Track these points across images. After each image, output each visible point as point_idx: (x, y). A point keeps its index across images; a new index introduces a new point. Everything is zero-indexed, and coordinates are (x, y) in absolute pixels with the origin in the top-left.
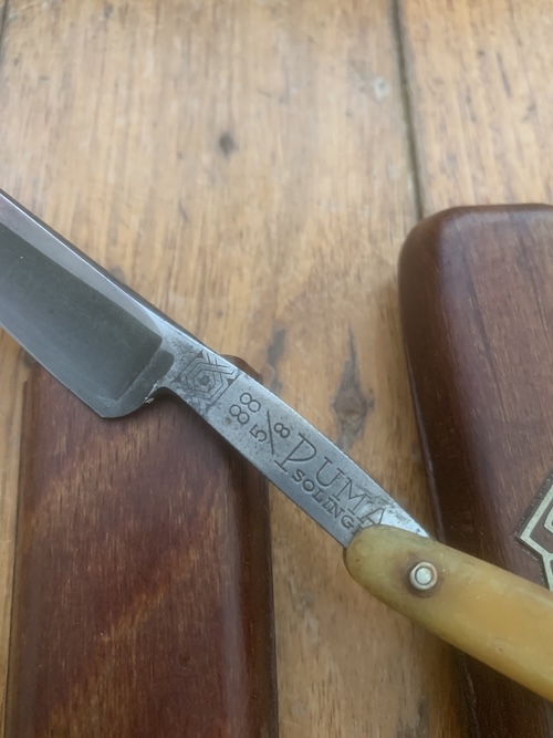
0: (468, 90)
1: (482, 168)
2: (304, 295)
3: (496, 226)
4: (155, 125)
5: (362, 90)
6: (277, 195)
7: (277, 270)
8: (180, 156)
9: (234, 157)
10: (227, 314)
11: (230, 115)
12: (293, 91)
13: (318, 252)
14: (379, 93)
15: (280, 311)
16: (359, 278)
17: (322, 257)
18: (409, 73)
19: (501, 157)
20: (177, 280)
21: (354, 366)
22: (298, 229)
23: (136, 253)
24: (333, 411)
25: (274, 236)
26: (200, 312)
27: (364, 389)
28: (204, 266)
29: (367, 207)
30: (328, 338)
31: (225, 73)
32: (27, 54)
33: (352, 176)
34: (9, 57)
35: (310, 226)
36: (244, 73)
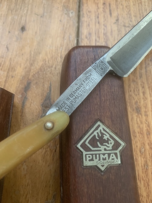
0: (98, 14)
1: (99, 37)
2: (38, 72)
3: (87, 52)
4: (4, 23)
5: (66, 14)
6: (35, 44)
7: (31, 65)
8: (9, 32)
9: (25, 33)
10: (15, 77)
11: (26, 21)
12: (45, 14)
13: (44, 60)
14: (71, 15)
15: (30, 77)
16: (55, 68)
17: (45, 61)
18: (81, 9)
20: (2, 67)
21: (50, 94)
22: (40, 53)
24: (41, 106)
25: (32, 55)
26: (7, 76)
28: (11, 63)
29: (61, 48)
30: (44, 85)
31: (26, 8)
33: (58, 38)
35: (43, 52)
36: (32, 9)
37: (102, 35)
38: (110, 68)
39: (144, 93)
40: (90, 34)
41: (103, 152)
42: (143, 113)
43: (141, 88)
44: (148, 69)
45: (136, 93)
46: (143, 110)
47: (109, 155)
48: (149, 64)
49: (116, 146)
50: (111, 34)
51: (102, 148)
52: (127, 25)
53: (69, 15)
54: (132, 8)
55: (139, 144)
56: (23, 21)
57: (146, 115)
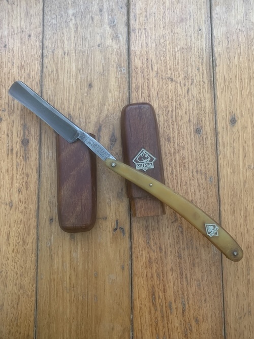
0: (143, 69)
2: (105, 119)
4: (76, 82)
5: (119, 71)
6: (100, 97)
7: (100, 114)
8: (81, 89)
9: (92, 89)
10: (91, 123)
11: (91, 78)
12: (105, 72)
15: (101, 122)
16: (116, 115)
17: (109, 111)
18: (130, 66)
19: (148, 87)
20: (81, 116)
21: (114, 133)
23: (73, 110)
24: (110, 141)
25: (100, 106)
26: (85, 122)
27: (116, 137)
28: (86, 113)
29: (118, 99)
30: (109, 127)
31: (90, 68)
32: (48, 65)
33: (116, 92)
34: (45, 66)
35: (107, 104)
36: (94, 68)
37: (146, 88)
39: (173, 128)
40: (138, 88)
41: (145, 163)
42: (172, 141)
44: (177, 111)
45: (168, 128)
46: (172, 139)
47: (148, 164)
48: (178, 108)
49: (152, 159)
50: (153, 86)
51: (145, 161)
52: (164, 77)
53: (121, 72)
54: (168, 62)
55: (168, 160)
56: (89, 80)
57: (174, 143)
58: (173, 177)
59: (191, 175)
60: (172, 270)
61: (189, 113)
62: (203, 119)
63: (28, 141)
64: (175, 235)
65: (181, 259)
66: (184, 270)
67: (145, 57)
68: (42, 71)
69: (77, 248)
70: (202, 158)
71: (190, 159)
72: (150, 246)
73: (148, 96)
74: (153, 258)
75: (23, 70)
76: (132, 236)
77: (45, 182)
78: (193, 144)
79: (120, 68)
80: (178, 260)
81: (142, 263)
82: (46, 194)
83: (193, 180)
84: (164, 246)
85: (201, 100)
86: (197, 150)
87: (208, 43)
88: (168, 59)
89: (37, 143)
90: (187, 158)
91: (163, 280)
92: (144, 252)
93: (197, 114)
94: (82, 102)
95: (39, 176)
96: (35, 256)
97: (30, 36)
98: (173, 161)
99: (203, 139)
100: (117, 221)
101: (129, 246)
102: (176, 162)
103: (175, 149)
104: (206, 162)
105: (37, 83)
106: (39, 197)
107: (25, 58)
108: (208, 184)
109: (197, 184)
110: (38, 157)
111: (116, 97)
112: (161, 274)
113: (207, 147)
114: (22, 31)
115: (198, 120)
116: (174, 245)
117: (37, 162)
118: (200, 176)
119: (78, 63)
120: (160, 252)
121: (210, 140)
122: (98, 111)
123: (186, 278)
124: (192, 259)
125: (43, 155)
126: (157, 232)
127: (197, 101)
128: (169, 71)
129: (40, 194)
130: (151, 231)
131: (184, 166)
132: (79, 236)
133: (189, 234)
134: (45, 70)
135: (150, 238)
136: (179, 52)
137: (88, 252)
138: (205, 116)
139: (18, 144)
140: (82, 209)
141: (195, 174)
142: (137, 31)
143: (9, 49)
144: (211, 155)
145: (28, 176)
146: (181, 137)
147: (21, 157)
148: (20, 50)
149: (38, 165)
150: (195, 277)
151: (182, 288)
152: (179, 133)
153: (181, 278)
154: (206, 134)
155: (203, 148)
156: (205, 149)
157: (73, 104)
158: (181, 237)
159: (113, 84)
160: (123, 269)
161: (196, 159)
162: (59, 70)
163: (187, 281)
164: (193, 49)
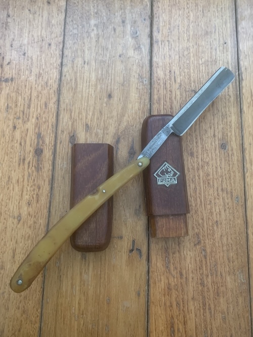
0: (166, 81)
2: (124, 130)
3: (159, 120)
4: (95, 91)
5: (141, 82)
6: (120, 108)
7: (119, 125)
8: (100, 99)
9: (112, 99)
10: (109, 134)
11: (111, 89)
12: (125, 83)
13: (128, 121)
15: (119, 134)
16: (136, 127)
18: (152, 77)
19: (170, 99)
20: (99, 127)
21: (133, 145)
22: (124, 116)
23: (91, 121)
24: (128, 154)
25: (119, 117)
26: (103, 134)
27: (135, 150)
28: (104, 124)
29: (139, 111)
30: (128, 139)
31: (110, 78)
32: (67, 74)
33: (136, 104)
34: (64, 75)
35: (126, 115)
36: (114, 78)
37: (168, 100)
38: (172, 131)
39: (196, 143)
40: (159, 99)
41: (168, 177)
42: (195, 156)
43: (194, 139)
44: (201, 125)
45: (191, 143)
46: (195, 154)
47: (171, 179)
48: (202, 121)
49: (175, 174)
50: (175, 98)
51: (167, 175)
52: (187, 90)
53: (143, 83)
54: (192, 75)
55: (191, 176)
56: (109, 90)
57: (197, 158)
58: (196, 194)
59: (216, 193)
60: (193, 299)
61: (214, 128)
62: (229, 134)
63: (42, 151)
64: (198, 259)
65: (204, 286)
66: (207, 300)
67: (168, 69)
68: (60, 79)
69: (89, 270)
70: (227, 175)
71: (215, 177)
72: (169, 271)
73: (170, 109)
74: (173, 284)
75: (41, 78)
76: (150, 258)
77: (57, 195)
78: (218, 159)
79: (142, 79)
80: (200, 288)
81: (160, 289)
82: (57, 209)
83: (218, 199)
84: (185, 271)
85: (226, 115)
86: (223, 166)
87: (233, 57)
88: (192, 71)
89: (51, 153)
90: (212, 174)
91: (183, 310)
92: (162, 277)
93: (223, 129)
94: (100, 112)
95: (52, 188)
96: (42, 277)
97: (50, 45)
98: (197, 177)
99: (229, 155)
100: (134, 241)
101: (147, 270)
102: (199, 178)
103: (198, 164)
104: (232, 180)
105: (54, 91)
106: (49, 212)
107: (43, 66)
108: (235, 204)
109: (222, 204)
110: (51, 168)
111: (137, 108)
112: (182, 303)
113: (233, 164)
114: (43, 40)
115: (223, 135)
116: (196, 270)
117: (50, 173)
118: (226, 195)
119: (98, 72)
120: (181, 278)
121: (236, 157)
122: (117, 123)
123: (210, 309)
124: (216, 287)
125: (57, 166)
126: (177, 255)
127: (222, 115)
128: (193, 84)
129: (51, 207)
130: (171, 254)
131: (209, 183)
132: (91, 256)
133: (213, 259)
134: (63, 78)
135: (169, 262)
136: (204, 65)
137: (100, 275)
138: (231, 131)
139: (31, 154)
140: (96, 227)
141: (220, 193)
142: (160, 43)
143: (28, 57)
144: (237, 173)
145: (39, 188)
146: (205, 152)
147: (33, 168)
148: (39, 58)
149: (51, 177)
150: (220, 308)
151: (205, 321)
152: (203, 148)
153: (204, 309)
154: (232, 150)
155: (229, 165)
156: (231, 166)
157: (91, 114)
158: (204, 262)
159: (134, 95)
160: (139, 295)
161: (222, 176)
162: (78, 80)
163: (211, 313)
164: (218, 62)
